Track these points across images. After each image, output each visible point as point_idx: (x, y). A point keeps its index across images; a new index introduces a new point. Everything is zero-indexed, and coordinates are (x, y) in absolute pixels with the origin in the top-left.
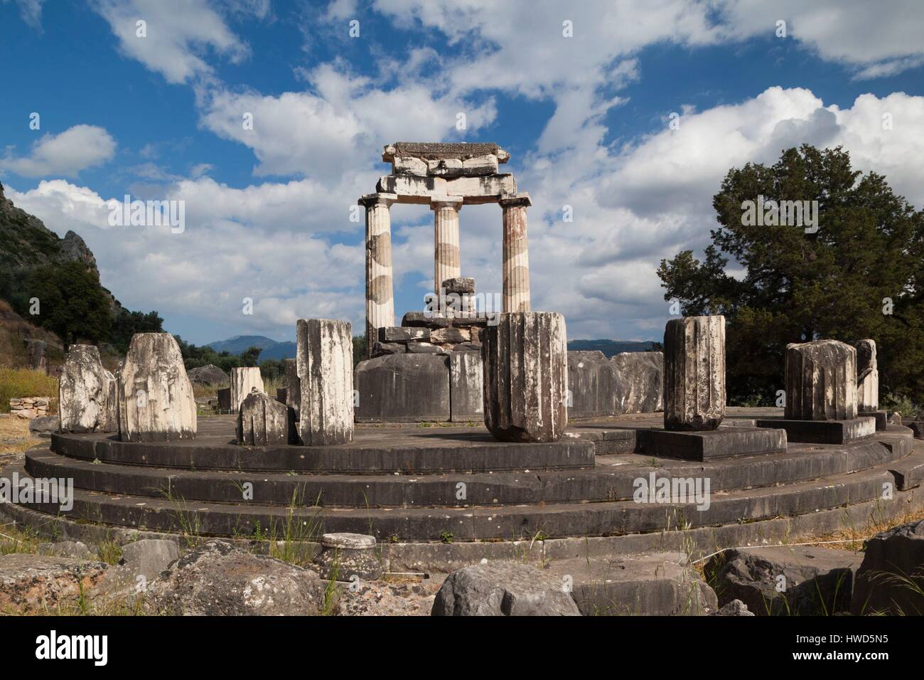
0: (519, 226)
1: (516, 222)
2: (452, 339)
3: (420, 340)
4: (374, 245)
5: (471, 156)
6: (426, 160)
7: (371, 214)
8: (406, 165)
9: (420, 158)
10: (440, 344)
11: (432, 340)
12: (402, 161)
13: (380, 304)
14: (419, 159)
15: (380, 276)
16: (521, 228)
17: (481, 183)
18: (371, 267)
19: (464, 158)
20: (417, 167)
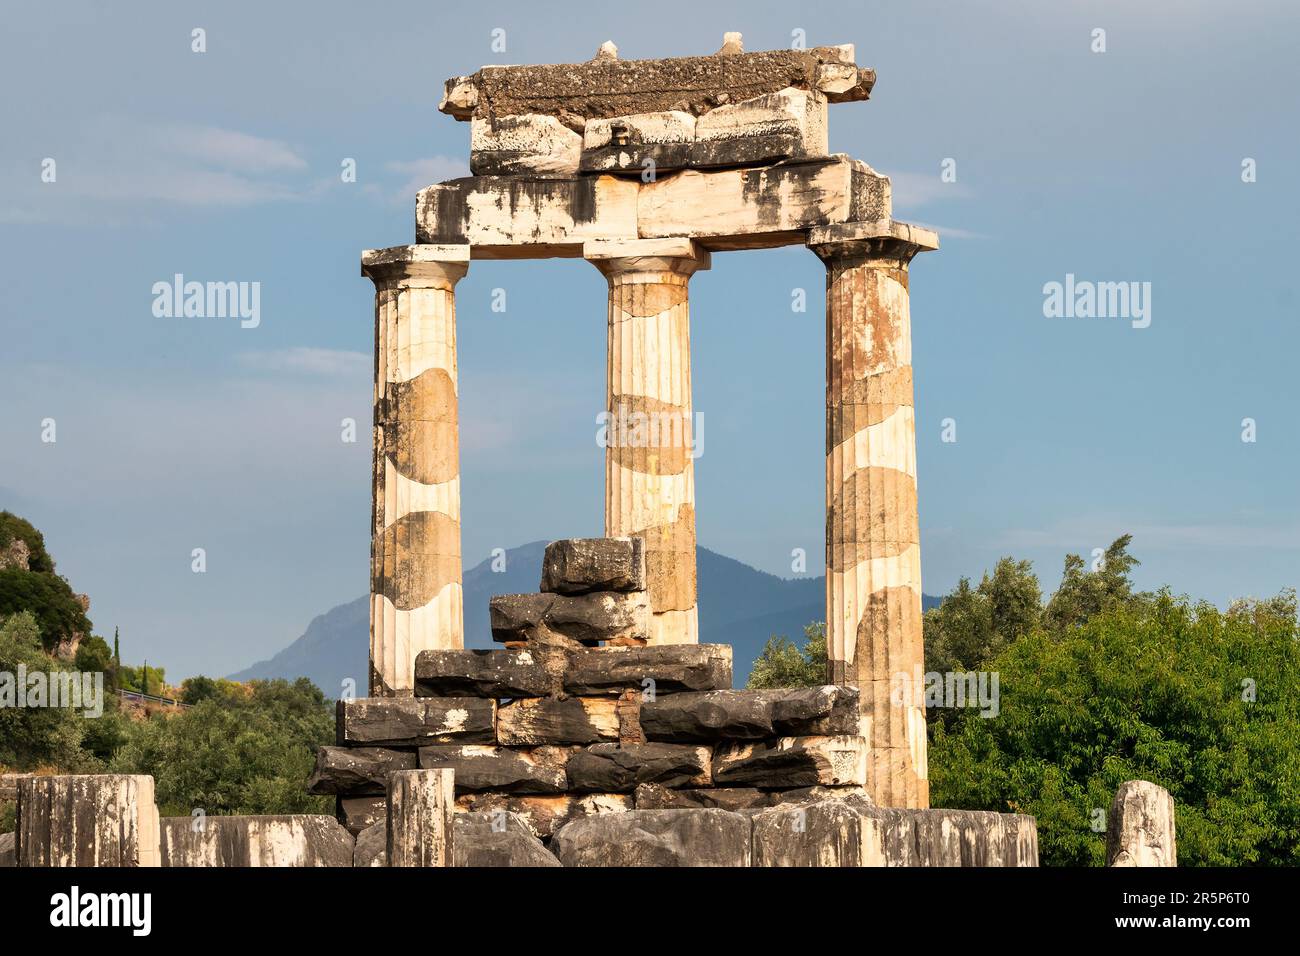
0: (869, 329)
1: (857, 316)
2: (559, 732)
3: (460, 738)
4: (393, 414)
5: (722, 97)
6: (579, 120)
7: (388, 312)
8: (508, 141)
9: (557, 113)
10: (528, 749)
11: (501, 737)
12: (496, 128)
13: (406, 607)
14: (552, 120)
15: (409, 517)
16: (876, 336)
17: (747, 189)
18: (383, 486)
19: (699, 108)
20: (543, 146)
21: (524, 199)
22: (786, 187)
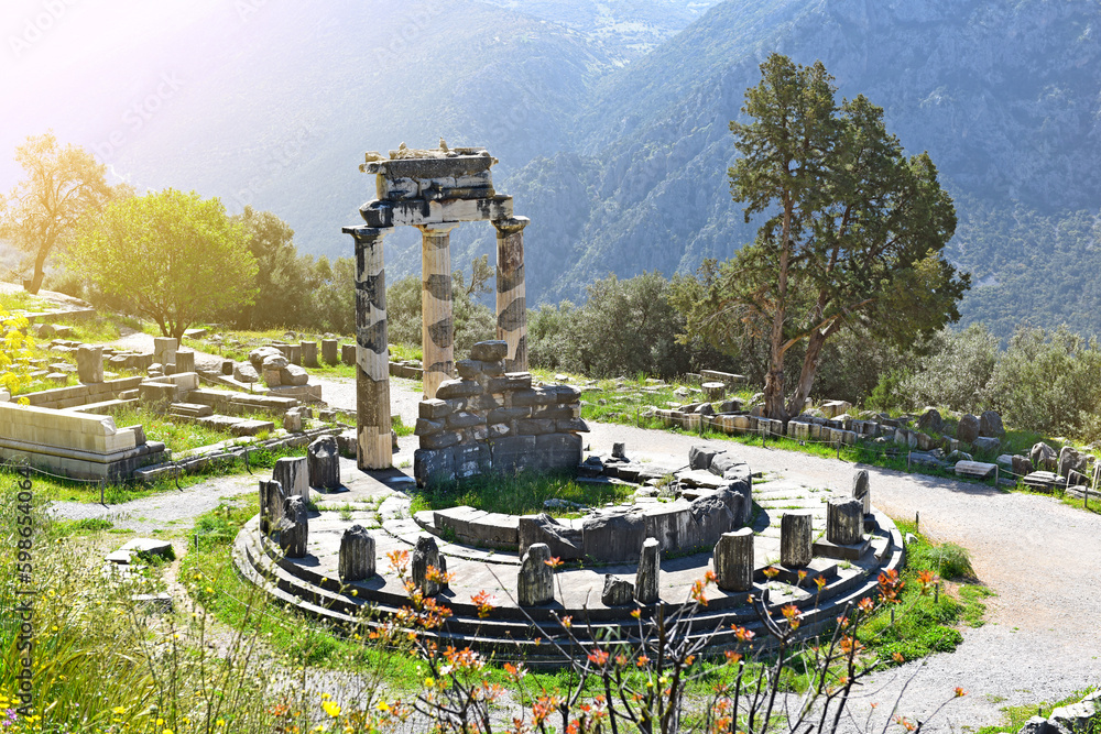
0: (518, 253)
2: (487, 406)
4: (372, 287)
5: (464, 172)
6: (419, 179)
7: (367, 251)
9: (412, 177)
10: (476, 412)
11: (467, 409)
12: (395, 183)
14: (410, 179)
16: (521, 256)
17: (478, 206)
18: (368, 311)
19: (457, 175)
20: (409, 189)
21: (409, 210)
22: (492, 206)
